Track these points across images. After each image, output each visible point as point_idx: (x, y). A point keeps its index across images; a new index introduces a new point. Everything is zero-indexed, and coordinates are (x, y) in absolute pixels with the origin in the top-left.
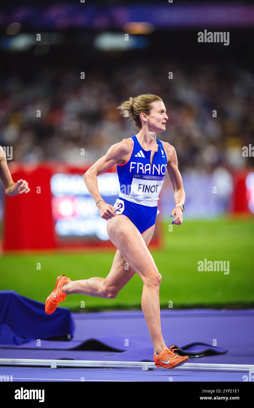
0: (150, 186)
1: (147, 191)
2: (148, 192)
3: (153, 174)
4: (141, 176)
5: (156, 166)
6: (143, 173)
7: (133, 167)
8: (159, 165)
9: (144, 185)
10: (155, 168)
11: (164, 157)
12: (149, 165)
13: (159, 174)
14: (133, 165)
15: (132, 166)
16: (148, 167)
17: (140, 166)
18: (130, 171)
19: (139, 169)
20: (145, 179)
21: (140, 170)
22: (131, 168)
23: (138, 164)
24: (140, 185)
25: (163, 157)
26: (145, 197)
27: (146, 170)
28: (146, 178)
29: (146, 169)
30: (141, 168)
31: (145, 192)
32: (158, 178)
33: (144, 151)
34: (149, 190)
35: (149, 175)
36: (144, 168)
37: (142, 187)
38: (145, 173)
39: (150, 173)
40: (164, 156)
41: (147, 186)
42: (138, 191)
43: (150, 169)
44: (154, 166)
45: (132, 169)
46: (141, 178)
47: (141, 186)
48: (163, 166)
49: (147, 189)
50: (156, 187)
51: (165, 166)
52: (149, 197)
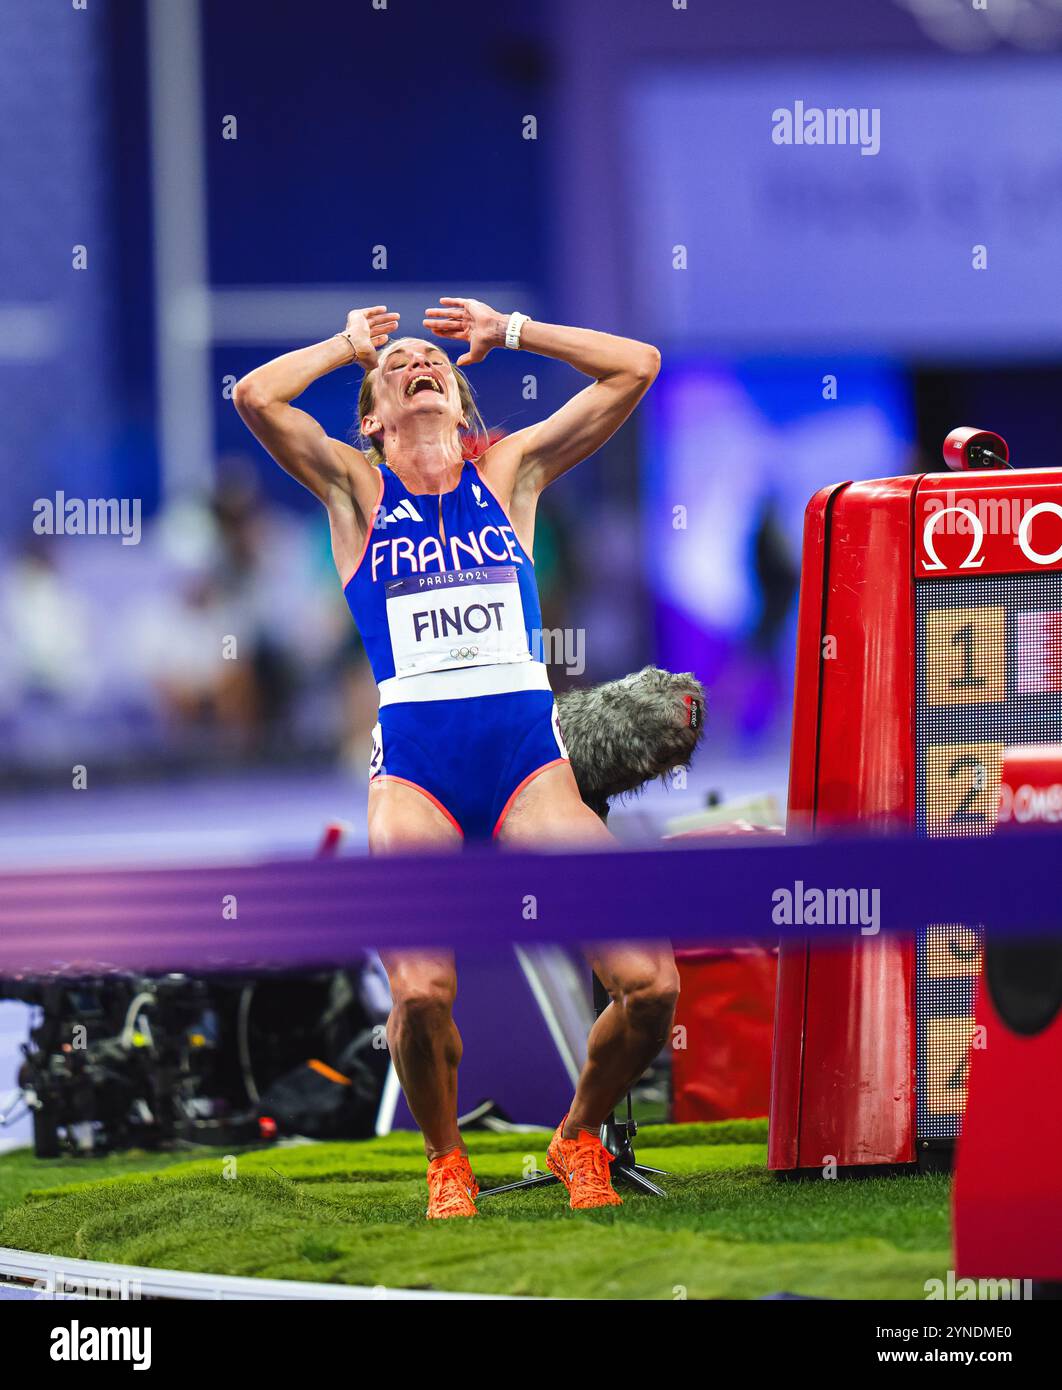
0: (457, 610)
1: (451, 629)
2: (460, 632)
3: (457, 566)
4: (410, 581)
5: (462, 540)
6: (414, 568)
7: (381, 559)
8: (471, 535)
10: (457, 547)
11: (485, 504)
12: (434, 540)
13: (480, 560)
14: (380, 552)
15: (377, 558)
16: (430, 549)
18: (375, 579)
19: (400, 559)
20: (426, 588)
21: (404, 564)
22: (375, 562)
23: (395, 543)
26: (454, 653)
27: (424, 560)
28: (430, 581)
29: (425, 555)
30: (403, 555)
31: (446, 634)
32: (481, 576)
34: (457, 626)
35: (439, 572)
36: (415, 553)
37: (428, 619)
38: (423, 569)
39: (442, 568)
40: (483, 502)
41: (443, 612)
42: (418, 638)
43: (439, 554)
44: (455, 541)
45: (378, 567)
47: (422, 621)
48: (489, 534)
49: (448, 623)
50: (492, 611)
51: (496, 532)
52: (470, 654)
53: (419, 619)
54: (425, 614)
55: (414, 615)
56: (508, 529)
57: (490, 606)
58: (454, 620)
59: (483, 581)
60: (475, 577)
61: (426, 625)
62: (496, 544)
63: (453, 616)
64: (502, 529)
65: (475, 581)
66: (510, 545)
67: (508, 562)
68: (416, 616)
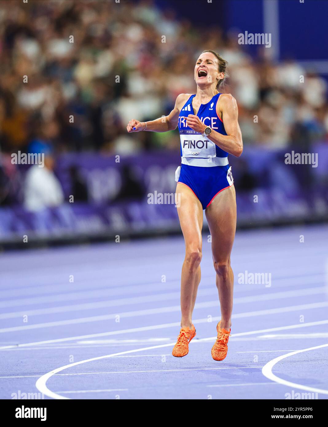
0: (195, 141)
1: (192, 146)
2: (195, 148)
4: (185, 131)
9: (189, 141)
20: (188, 134)
24: (185, 141)
25: (210, 109)
28: (189, 132)
31: (191, 148)
34: (194, 146)
38: (186, 126)
40: (212, 108)
41: (191, 141)
42: (184, 147)
46: (185, 133)
47: (186, 143)
48: (207, 119)
50: (205, 143)
51: (210, 119)
53: (186, 142)
54: (187, 141)
56: (215, 118)
57: (205, 141)
58: (193, 144)
61: (187, 144)
66: (213, 123)
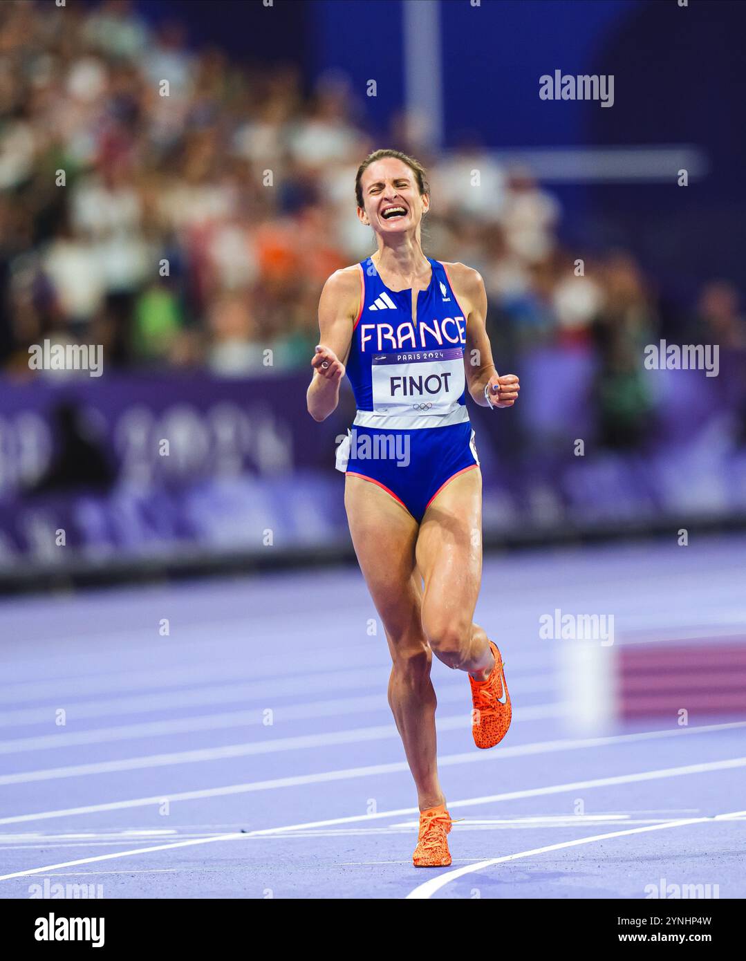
0: (420, 378)
1: (415, 390)
2: (421, 393)
3: (424, 345)
4: (391, 355)
5: (428, 326)
6: (394, 346)
7: (369, 338)
8: (435, 322)
10: (425, 330)
11: (448, 300)
12: (409, 325)
13: (440, 342)
14: (368, 332)
15: (366, 336)
16: (405, 331)
17: (385, 331)
18: (363, 350)
19: (383, 339)
20: (402, 362)
21: (387, 343)
22: (364, 339)
23: (380, 327)
25: (444, 300)
26: (415, 407)
27: (401, 339)
28: (405, 358)
29: (402, 336)
30: (386, 336)
31: (412, 394)
32: (439, 355)
33: (392, 294)
34: (420, 389)
35: (411, 350)
36: (395, 335)
37: (401, 382)
38: (400, 346)
39: (414, 345)
40: (446, 297)
41: (411, 378)
42: (393, 394)
43: (411, 335)
44: (423, 325)
45: (366, 342)
47: (396, 382)
48: (448, 323)
49: (414, 387)
50: (443, 379)
51: (453, 322)
52: (426, 407)
54: (399, 378)
55: (391, 378)
56: (462, 319)
57: (442, 375)
59: (440, 359)
60: (435, 356)
61: (399, 386)
62: (452, 330)
63: (418, 383)
64: (457, 319)
65: (434, 359)
66: (461, 331)
67: (459, 344)
68: (393, 379)
